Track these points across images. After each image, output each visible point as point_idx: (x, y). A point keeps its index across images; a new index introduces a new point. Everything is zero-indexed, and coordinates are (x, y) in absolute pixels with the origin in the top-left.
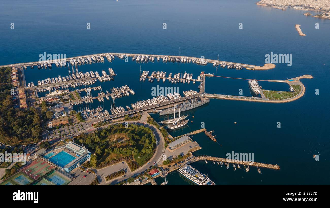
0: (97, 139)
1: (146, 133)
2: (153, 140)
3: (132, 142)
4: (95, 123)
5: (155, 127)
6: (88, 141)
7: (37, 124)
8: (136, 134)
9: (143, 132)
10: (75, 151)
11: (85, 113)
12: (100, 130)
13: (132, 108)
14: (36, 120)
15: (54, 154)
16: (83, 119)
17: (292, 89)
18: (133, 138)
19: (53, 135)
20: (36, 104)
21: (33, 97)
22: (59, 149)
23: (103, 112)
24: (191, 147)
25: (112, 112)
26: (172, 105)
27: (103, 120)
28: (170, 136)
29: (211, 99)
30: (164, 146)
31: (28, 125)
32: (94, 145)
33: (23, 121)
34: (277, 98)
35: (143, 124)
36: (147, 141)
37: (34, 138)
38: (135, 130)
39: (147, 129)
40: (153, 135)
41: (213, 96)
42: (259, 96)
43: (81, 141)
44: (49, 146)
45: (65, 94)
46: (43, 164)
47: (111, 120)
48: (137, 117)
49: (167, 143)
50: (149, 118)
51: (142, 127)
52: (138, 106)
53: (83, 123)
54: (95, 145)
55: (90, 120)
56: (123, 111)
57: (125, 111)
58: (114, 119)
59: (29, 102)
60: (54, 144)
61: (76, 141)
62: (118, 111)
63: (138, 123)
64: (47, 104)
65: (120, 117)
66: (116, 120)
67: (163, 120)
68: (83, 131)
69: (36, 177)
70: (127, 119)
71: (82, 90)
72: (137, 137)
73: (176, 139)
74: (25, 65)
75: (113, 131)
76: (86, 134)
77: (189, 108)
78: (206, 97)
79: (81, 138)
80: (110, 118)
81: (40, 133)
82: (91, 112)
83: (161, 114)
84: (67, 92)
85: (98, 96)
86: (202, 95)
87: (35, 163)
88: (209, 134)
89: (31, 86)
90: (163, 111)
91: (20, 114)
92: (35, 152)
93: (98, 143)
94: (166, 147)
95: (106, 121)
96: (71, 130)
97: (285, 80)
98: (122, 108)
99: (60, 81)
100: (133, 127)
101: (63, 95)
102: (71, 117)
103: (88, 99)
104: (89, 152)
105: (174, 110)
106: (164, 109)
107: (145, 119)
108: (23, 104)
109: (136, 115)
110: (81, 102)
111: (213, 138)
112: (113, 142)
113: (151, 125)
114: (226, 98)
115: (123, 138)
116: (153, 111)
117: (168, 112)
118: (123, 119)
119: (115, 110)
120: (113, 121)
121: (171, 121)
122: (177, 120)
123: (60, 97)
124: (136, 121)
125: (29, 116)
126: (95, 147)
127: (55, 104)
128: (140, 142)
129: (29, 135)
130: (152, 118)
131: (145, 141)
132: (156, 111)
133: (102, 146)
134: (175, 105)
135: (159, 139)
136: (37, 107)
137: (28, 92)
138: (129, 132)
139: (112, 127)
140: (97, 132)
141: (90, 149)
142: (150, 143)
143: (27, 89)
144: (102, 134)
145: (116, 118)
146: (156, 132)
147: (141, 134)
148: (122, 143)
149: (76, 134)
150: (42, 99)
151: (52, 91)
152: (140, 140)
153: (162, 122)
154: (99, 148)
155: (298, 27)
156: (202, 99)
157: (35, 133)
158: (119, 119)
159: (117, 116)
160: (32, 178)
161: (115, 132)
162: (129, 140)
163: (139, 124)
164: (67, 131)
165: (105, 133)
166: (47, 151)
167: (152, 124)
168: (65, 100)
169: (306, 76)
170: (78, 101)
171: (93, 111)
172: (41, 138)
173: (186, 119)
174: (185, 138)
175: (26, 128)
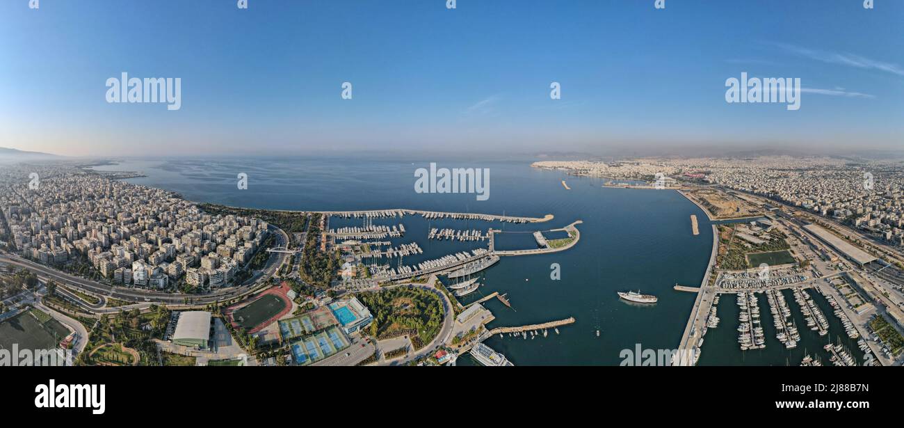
0: (381, 301)
1: (433, 300)
2: (440, 310)
3: (418, 310)
4: (380, 282)
5: (443, 293)
6: (371, 302)
7: (329, 270)
8: (422, 301)
9: (429, 299)
10: (357, 310)
11: (372, 269)
12: (385, 291)
13: (419, 269)
14: (329, 266)
15: (338, 308)
16: (370, 275)
17: (570, 235)
18: (418, 306)
19: (341, 285)
20: (333, 250)
21: (331, 242)
22: (342, 303)
23: (390, 269)
24: (483, 318)
25: (399, 272)
26: (461, 267)
27: (389, 280)
28: (459, 304)
29: (501, 257)
30: (453, 319)
31: (323, 268)
32: (377, 307)
33: (320, 264)
34: (560, 246)
35: (430, 289)
36: (434, 311)
37: (325, 283)
38: (421, 295)
39: (433, 295)
40: (440, 303)
41: (502, 253)
42: (544, 247)
43: (365, 299)
44: (335, 296)
45: (358, 245)
46: (327, 314)
47: (397, 280)
48: (424, 279)
49: (457, 313)
50: (437, 282)
51: (429, 293)
52: (426, 266)
53: (369, 279)
54: (379, 307)
55: (376, 277)
56: (410, 271)
57: (412, 271)
58: (400, 279)
59: (327, 246)
60: (340, 296)
61: (360, 297)
62: (405, 270)
63: (424, 287)
64: (341, 252)
65: (406, 278)
66: (402, 281)
67: (451, 284)
68: (367, 288)
69: (319, 326)
70: (413, 281)
71: (373, 243)
72: (422, 304)
73: (467, 308)
74: (331, 213)
75: (398, 294)
76: (371, 293)
77: (479, 269)
78: (495, 256)
79: (365, 296)
80: (396, 278)
81: (331, 280)
82: (378, 267)
83: (449, 276)
84: (359, 242)
85: (386, 251)
86: (492, 253)
87: (321, 310)
88: (502, 298)
89: (332, 233)
90: (453, 273)
91: (319, 255)
92: (322, 298)
93: (381, 306)
94: (455, 319)
95: (393, 281)
96: (358, 284)
97: (563, 228)
98: (409, 268)
99: (356, 232)
100: (419, 292)
101: (356, 245)
102: (359, 270)
103: (377, 254)
104: (371, 316)
105: (463, 273)
106: (452, 271)
107: (432, 282)
108: (323, 248)
109: (423, 277)
110: (370, 256)
111: (506, 302)
112: (397, 309)
113: (438, 290)
114: (515, 254)
115: (408, 305)
116: (440, 273)
117: (456, 274)
118: (409, 280)
119: (401, 269)
120: (399, 282)
121: (461, 285)
122: (466, 284)
123: (353, 247)
124: (423, 285)
125: (325, 260)
126: (378, 311)
127: (347, 254)
128: (426, 312)
129: (322, 279)
130: (439, 282)
131: (431, 311)
132: (444, 273)
133: (385, 310)
134: (465, 266)
135: (447, 309)
136: (333, 252)
137: (328, 237)
138: (414, 297)
139: (397, 289)
140: (381, 292)
141: (372, 312)
142: (437, 314)
143: (328, 234)
144: (386, 296)
145: (402, 279)
146: (443, 300)
147: (427, 301)
148: (406, 310)
149: (361, 291)
150: (338, 246)
151: (347, 240)
152: (426, 309)
153: (452, 287)
154: (382, 312)
155: (564, 182)
156: (492, 257)
157: (326, 279)
158: (405, 281)
159: (403, 277)
160: (315, 326)
161: (400, 295)
162: (414, 308)
163: (426, 289)
164: (354, 285)
165: (390, 295)
166: (333, 301)
167: (440, 289)
168: (357, 251)
169: (578, 222)
170: (367, 255)
171: (381, 267)
172: (330, 285)
173: (477, 282)
174: (476, 306)
175: (321, 271)
